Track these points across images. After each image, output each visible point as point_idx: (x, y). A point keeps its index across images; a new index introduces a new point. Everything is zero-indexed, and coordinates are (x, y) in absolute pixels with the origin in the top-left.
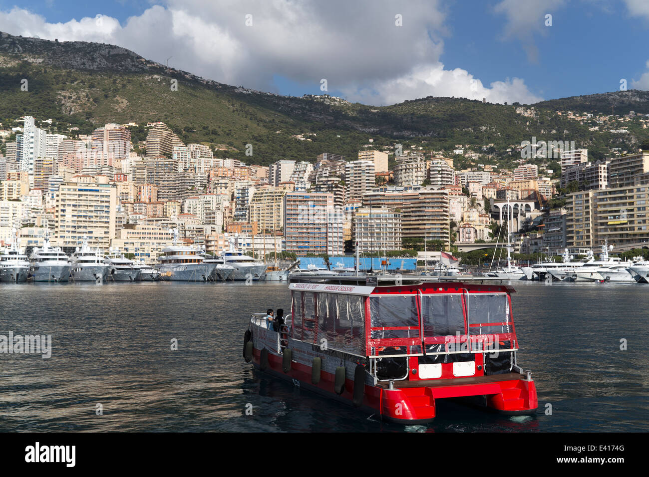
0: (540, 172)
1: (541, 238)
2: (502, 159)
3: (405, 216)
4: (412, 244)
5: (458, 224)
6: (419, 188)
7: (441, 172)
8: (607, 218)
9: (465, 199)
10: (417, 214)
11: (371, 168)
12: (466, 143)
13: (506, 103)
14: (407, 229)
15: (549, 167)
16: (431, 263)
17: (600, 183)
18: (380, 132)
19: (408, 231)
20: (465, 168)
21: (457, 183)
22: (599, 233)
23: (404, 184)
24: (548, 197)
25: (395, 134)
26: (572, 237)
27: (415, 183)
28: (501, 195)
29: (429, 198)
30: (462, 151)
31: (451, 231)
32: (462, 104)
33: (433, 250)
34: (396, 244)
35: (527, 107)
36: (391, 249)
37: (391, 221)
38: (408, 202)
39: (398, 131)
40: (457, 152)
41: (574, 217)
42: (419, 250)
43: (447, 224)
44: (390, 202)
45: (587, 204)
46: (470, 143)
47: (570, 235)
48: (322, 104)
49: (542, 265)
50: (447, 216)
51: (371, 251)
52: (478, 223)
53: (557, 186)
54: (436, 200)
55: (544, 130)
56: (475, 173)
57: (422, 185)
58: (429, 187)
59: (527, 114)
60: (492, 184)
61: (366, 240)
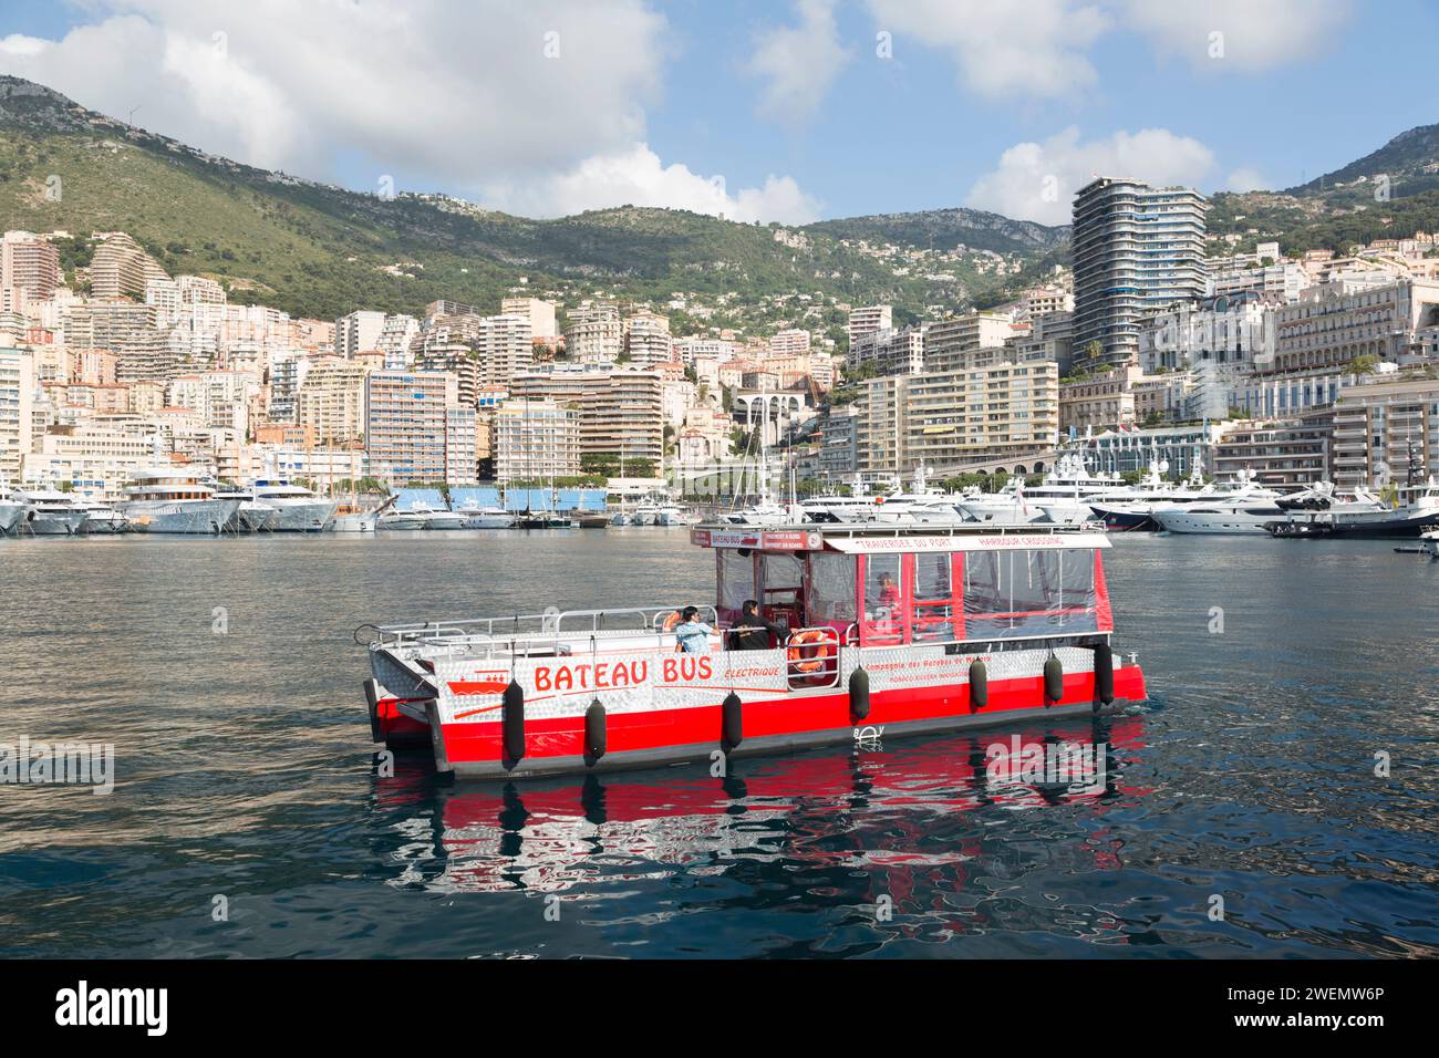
0: (813, 344)
1: (816, 455)
2: (751, 319)
3: (586, 416)
4: (598, 465)
5: (676, 432)
6: (611, 368)
7: (648, 339)
8: (922, 422)
9: (690, 385)
10: (608, 412)
11: (525, 329)
12: (691, 289)
13: (757, 223)
14: (589, 439)
15: (829, 335)
16: (631, 498)
17: (911, 363)
18: (540, 266)
19: (591, 443)
20: (689, 334)
21: (676, 360)
22: (910, 448)
23: (583, 359)
24: (827, 387)
25: (566, 269)
26: (867, 454)
27: (603, 358)
28: (749, 380)
29: (627, 385)
30: (683, 303)
31: (665, 443)
32: (684, 222)
33: (634, 476)
34: (570, 465)
35: (793, 231)
36: (561, 474)
37: (561, 425)
38: (592, 391)
39: (573, 264)
40: (674, 305)
41: (870, 420)
42: (610, 476)
43: (658, 431)
44: (560, 391)
45: (891, 399)
46: (699, 290)
47: (863, 450)
48: (434, 209)
49: (818, 500)
50: (659, 416)
51: (529, 478)
52: (710, 429)
53: (843, 369)
54: (639, 389)
55: (822, 270)
56: (707, 343)
57: (615, 362)
58: (627, 366)
59: (793, 243)
60: (735, 362)
61: (517, 457)
